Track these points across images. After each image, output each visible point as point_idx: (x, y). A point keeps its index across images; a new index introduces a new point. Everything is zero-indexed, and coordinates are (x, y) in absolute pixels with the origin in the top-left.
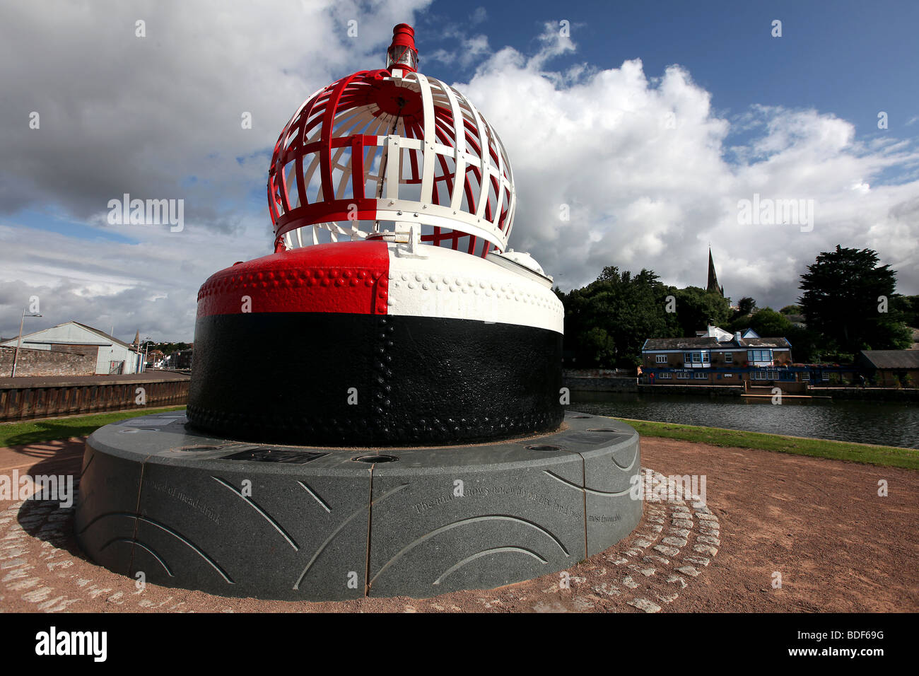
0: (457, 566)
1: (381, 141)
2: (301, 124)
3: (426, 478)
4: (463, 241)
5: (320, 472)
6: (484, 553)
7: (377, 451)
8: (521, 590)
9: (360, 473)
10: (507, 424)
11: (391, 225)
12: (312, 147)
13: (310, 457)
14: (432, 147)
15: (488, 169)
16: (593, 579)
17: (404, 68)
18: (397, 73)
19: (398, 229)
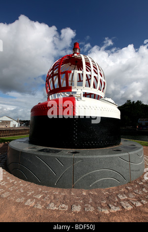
0: (96, 182)
1: (72, 72)
2: (53, 69)
3: (87, 158)
4: (93, 96)
5: (61, 156)
6: (103, 179)
7: (74, 150)
8: (113, 190)
9: (71, 157)
10: (107, 143)
11: (75, 93)
12: (56, 75)
13: (58, 151)
14: (85, 73)
15: (99, 77)
16: (134, 189)
17: (77, 53)
18: (75, 55)
19: (77, 93)
